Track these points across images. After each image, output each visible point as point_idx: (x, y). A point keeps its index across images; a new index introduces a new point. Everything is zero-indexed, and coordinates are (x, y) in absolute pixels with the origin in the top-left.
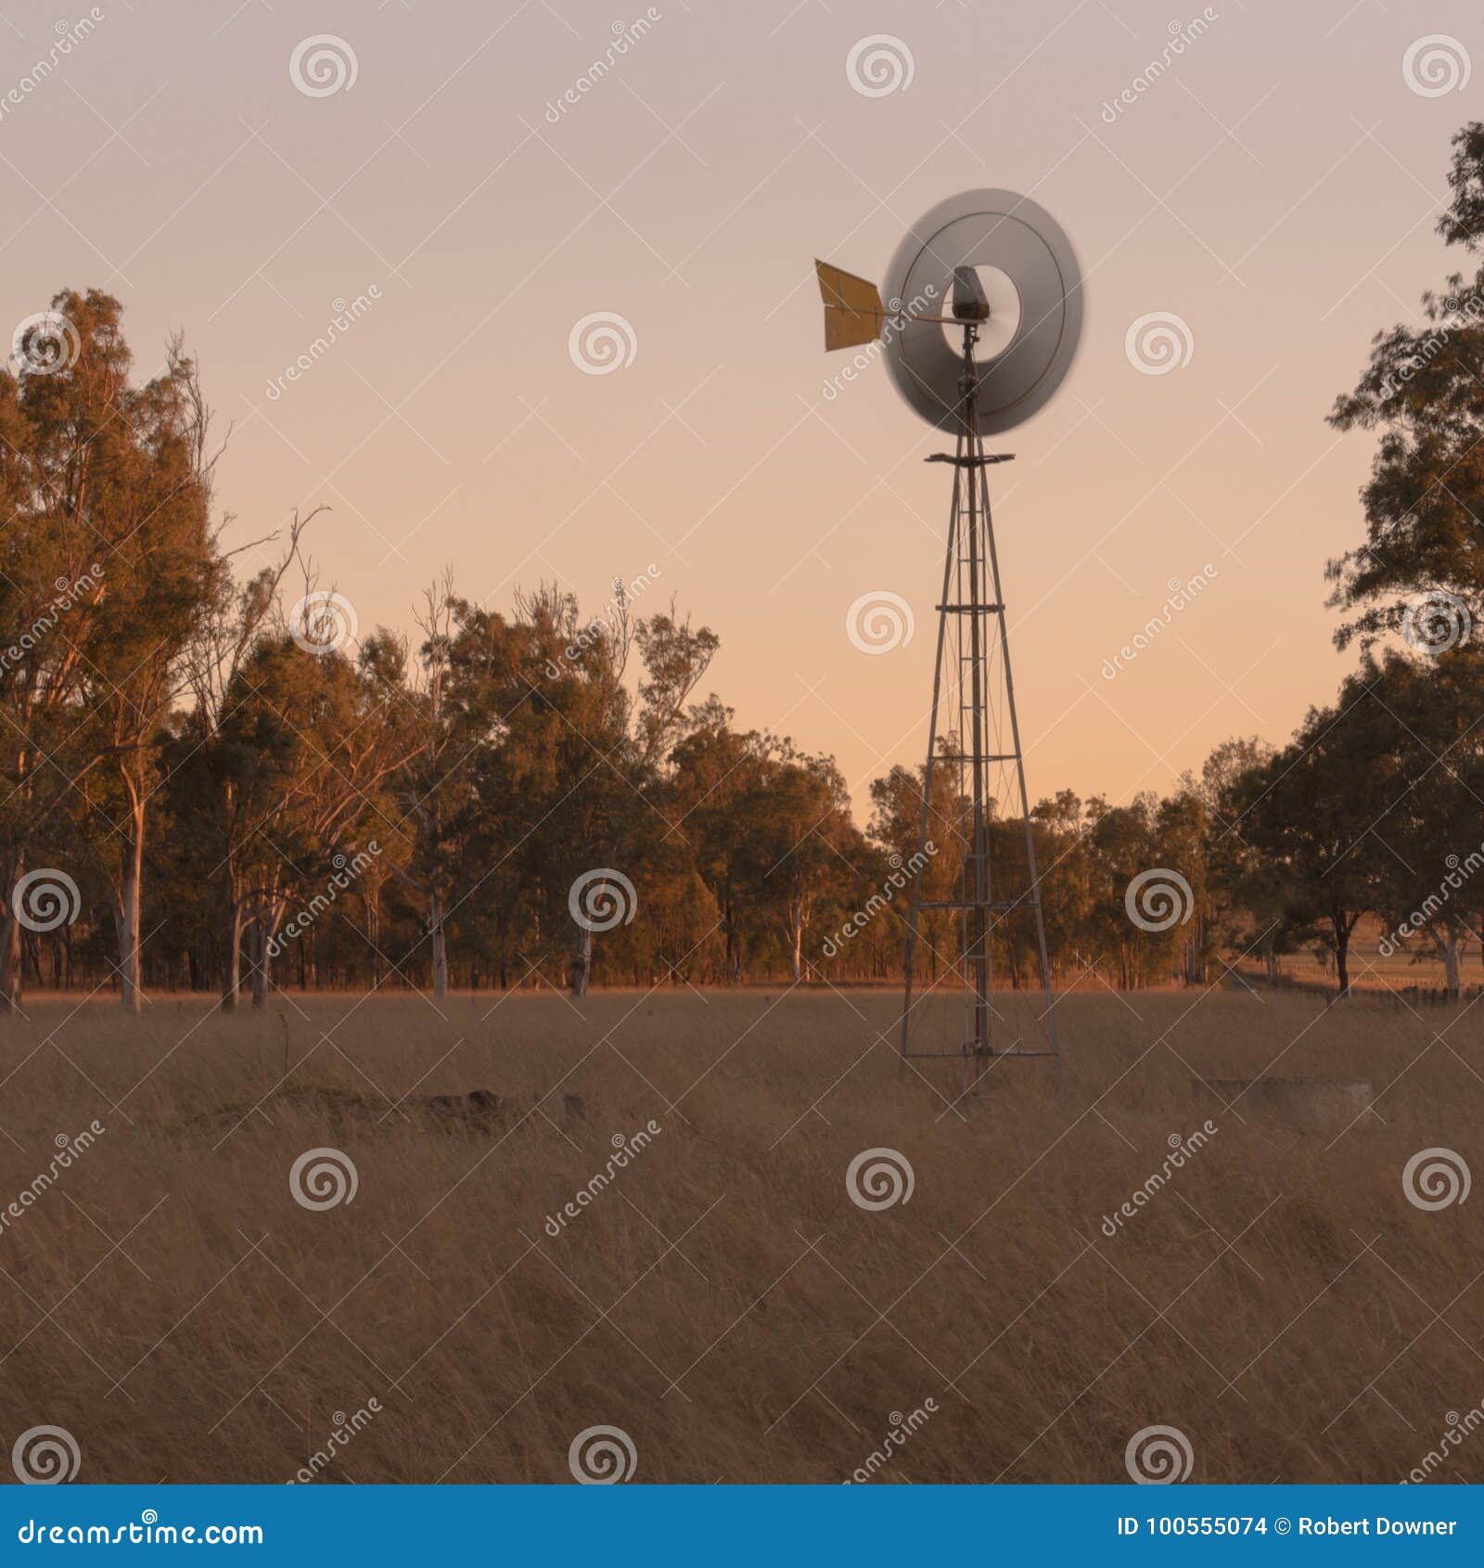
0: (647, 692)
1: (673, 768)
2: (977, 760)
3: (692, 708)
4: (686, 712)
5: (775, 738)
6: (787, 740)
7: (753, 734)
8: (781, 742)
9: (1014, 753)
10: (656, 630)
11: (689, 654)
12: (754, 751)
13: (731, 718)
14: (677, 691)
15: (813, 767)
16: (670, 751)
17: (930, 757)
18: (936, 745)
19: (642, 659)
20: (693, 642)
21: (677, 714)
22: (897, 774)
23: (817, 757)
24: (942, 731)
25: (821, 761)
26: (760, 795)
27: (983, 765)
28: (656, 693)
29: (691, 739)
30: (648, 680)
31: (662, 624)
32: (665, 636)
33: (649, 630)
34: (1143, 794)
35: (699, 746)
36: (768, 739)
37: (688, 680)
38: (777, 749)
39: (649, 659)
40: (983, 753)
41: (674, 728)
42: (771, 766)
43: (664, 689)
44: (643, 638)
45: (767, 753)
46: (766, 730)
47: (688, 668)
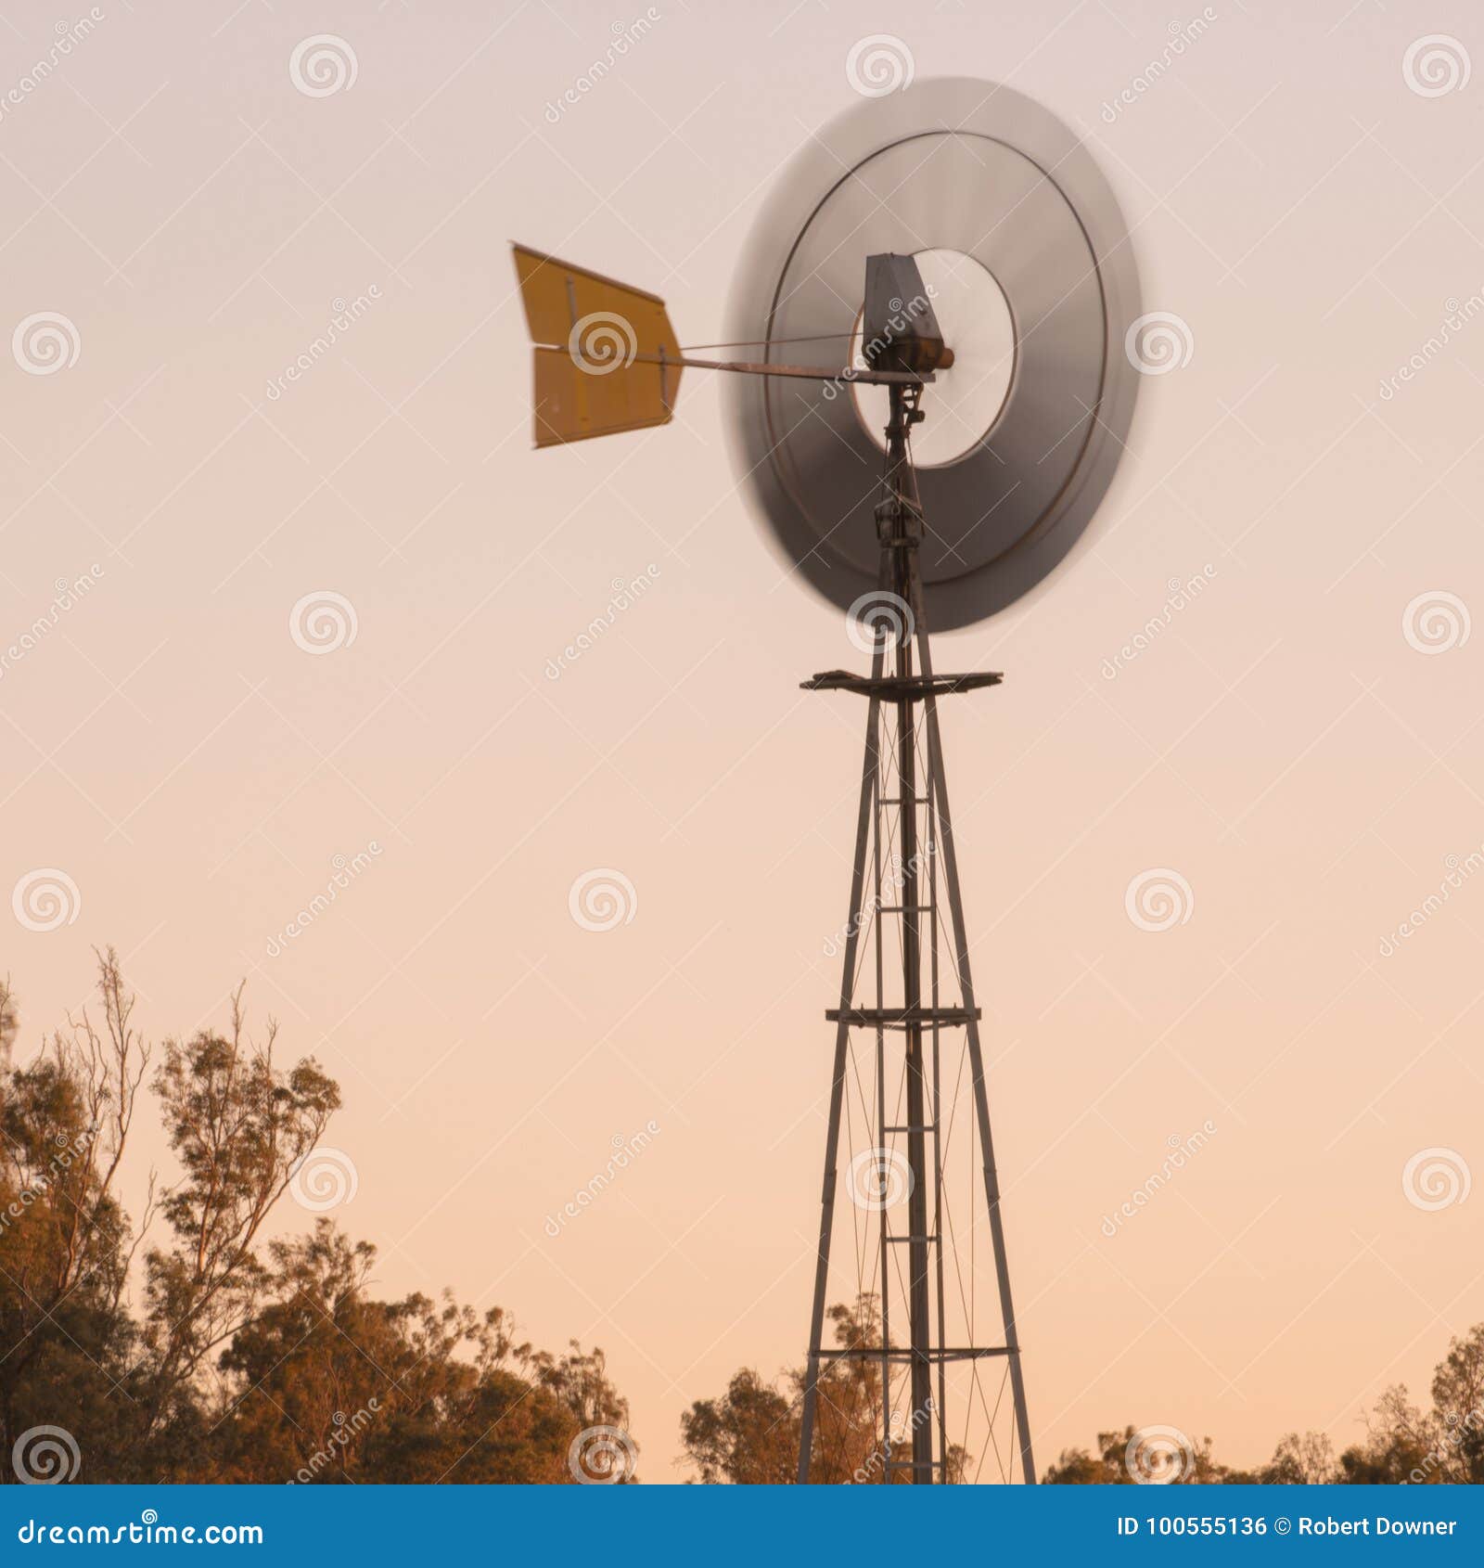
0: (178, 1209)
1: (234, 1381)
2: (920, 1359)
3: (280, 1251)
4: (266, 1260)
5: (467, 1311)
6: (494, 1315)
7: (415, 1303)
8: (481, 1319)
9: (1002, 1342)
10: (200, 1069)
11: (272, 1121)
12: (417, 1338)
13: (368, 1265)
14: (245, 1207)
15: (552, 1377)
16: (227, 1344)
17: (815, 1352)
18: (830, 1326)
19: (169, 1136)
20: (281, 1094)
21: (240, 1257)
22: (745, 1393)
23: (560, 1354)
24: (841, 1292)
25: (574, 1361)
26: (425, 1444)
27: (934, 1368)
28: (198, 1211)
29: (271, 1316)
30: (181, 1179)
31: (213, 1056)
32: (218, 1078)
33: (187, 1066)
34: (1294, 1440)
35: (292, 1331)
36: (450, 1314)
37: (267, 1180)
38: (470, 1334)
39: (182, 1132)
40: (934, 1343)
41: (235, 1293)
42: (457, 1375)
43: (218, 1202)
44: (171, 1086)
45: (448, 1345)
46: (447, 1293)
47: (270, 1154)
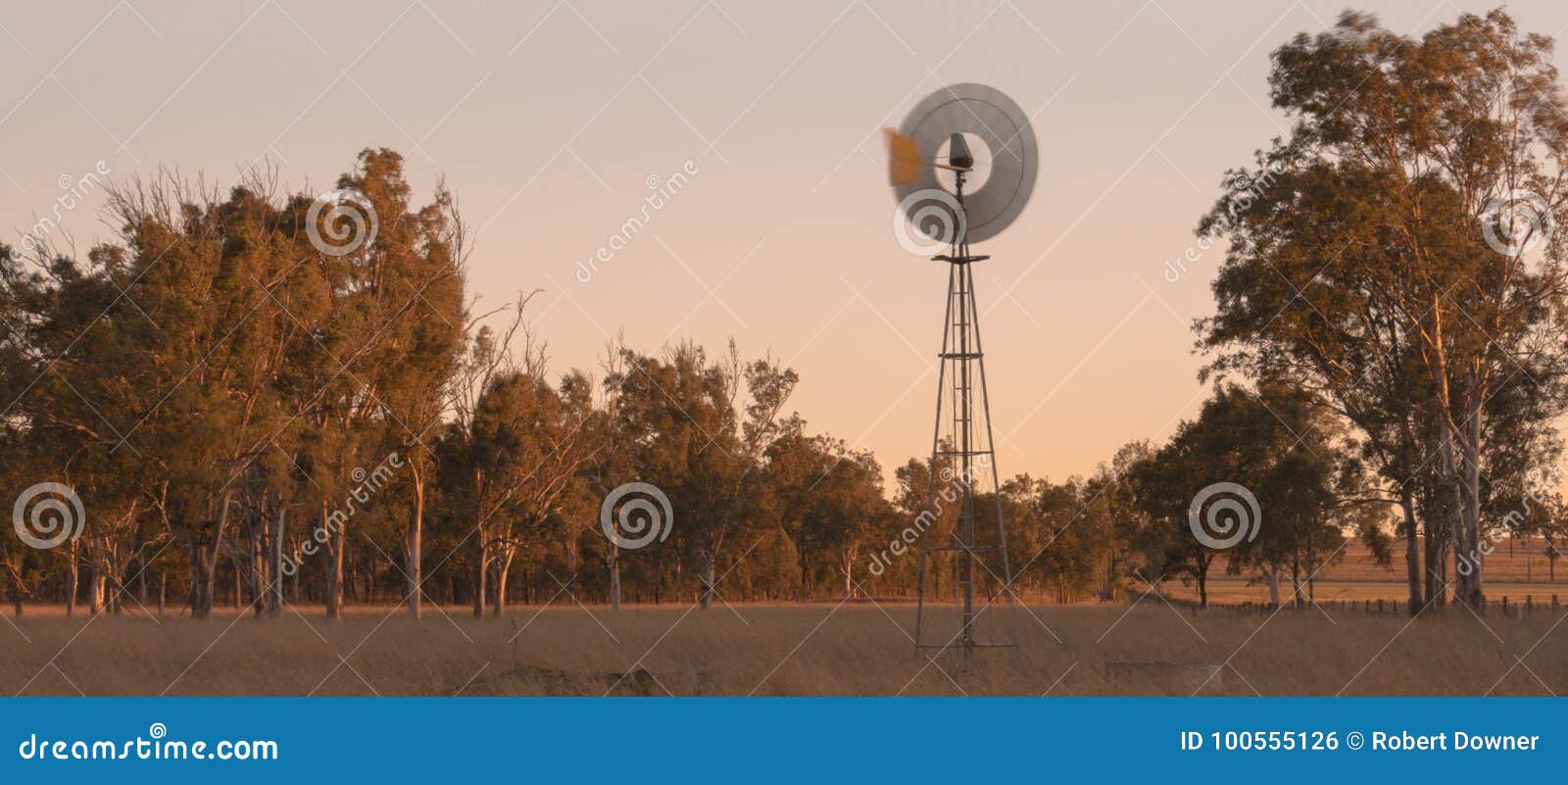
0: (752, 410)
1: (767, 460)
2: (965, 454)
3: (781, 421)
4: (778, 424)
5: (833, 439)
6: (842, 442)
7: (819, 438)
8: (837, 443)
9: (989, 450)
10: (757, 370)
11: (778, 386)
12: (820, 448)
13: (805, 427)
14: (771, 410)
15: (860, 459)
16: (765, 449)
17: (935, 453)
18: (939, 445)
19: (748, 389)
20: (782, 377)
21: (771, 424)
22: (913, 464)
23: (862, 452)
24: (942, 435)
25: (866, 455)
26: (824, 478)
27: (969, 458)
28: (757, 411)
29: (779, 441)
30: (753, 402)
31: (762, 366)
32: (763, 373)
33: (754, 369)
34: (1073, 477)
35: (786, 447)
36: (828, 439)
37: (777, 402)
38: (835, 447)
39: (753, 389)
40: (969, 450)
41: (769, 434)
42: (831, 458)
43: (763, 409)
44: (749, 375)
45: (828, 449)
46: (827, 434)
47: (778, 395)
